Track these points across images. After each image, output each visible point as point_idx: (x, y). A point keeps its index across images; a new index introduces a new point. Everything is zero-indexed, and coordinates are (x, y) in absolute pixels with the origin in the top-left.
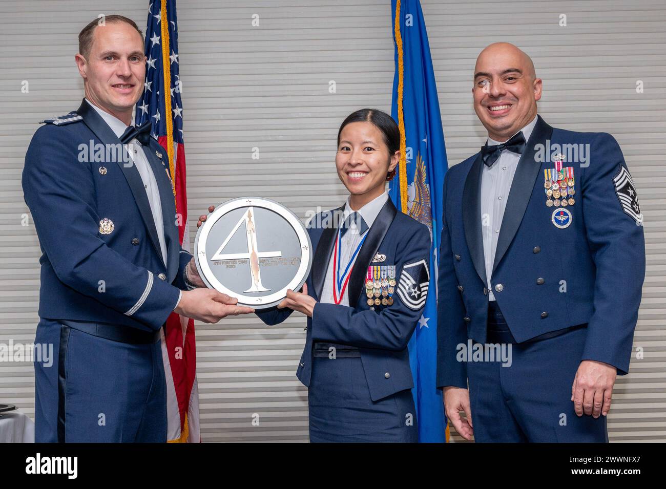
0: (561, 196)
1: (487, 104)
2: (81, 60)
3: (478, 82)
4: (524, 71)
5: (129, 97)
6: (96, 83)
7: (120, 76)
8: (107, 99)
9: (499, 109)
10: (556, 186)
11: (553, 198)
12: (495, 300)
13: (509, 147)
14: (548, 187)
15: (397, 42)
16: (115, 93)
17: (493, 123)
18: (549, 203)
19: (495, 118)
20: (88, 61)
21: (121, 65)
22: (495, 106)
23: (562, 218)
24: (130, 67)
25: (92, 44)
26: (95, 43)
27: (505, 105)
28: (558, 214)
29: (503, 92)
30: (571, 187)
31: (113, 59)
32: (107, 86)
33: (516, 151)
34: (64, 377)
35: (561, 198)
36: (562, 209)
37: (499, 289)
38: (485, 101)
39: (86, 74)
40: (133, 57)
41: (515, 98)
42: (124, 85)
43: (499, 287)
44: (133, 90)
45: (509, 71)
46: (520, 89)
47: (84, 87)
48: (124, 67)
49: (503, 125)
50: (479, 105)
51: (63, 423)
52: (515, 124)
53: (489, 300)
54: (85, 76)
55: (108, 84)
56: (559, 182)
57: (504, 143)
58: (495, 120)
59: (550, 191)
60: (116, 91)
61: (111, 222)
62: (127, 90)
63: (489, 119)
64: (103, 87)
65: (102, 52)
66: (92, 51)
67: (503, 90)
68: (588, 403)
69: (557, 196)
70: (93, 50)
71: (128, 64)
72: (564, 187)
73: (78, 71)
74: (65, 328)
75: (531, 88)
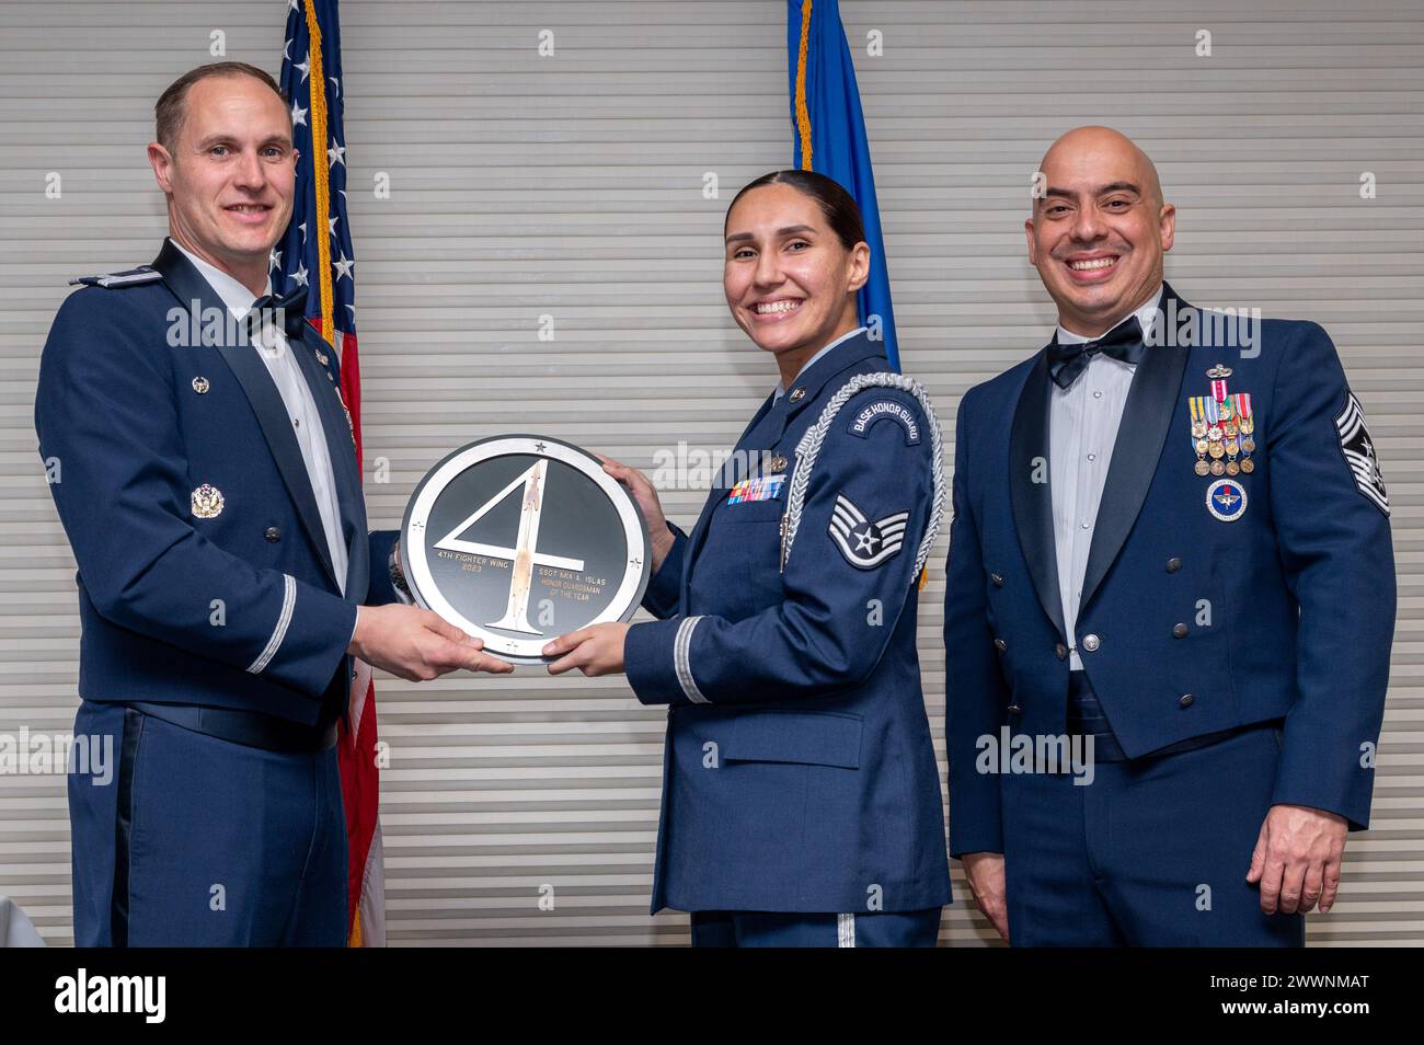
0: (1226, 454)
1: (1066, 255)
2: (161, 154)
3: (1047, 208)
4: (1144, 187)
5: (261, 230)
6: (190, 201)
7: (242, 188)
8: (216, 236)
9: (1092, 267)
10: (1215, 434)
11: (1209, 458)
12: (1082, 668)
13: (1106, 347)
14: (1200, 436)
15: (800, 128)
16: (231, 223)
17: (1077, 295)
18: (1201, 468)
19: (1082, 286)
20: (174, 156)
21: (244, 163)
22: (1084, 260)
23: (1227, 501)
24: (262, 170)
25: (185, 119)
26: (188, 118)
27: (1104, 257)
28: (1219, 491)
29: (1103, 231)
30: (1248, 436)
31: (226, 152)
32: (213, 209)
33: (1123, 357)
34: (128, 818)
35: (1225, 459)
36: (1227, 482)
37: (1092, 645)
38: (1063, 249)
39: (171, 185)
40: (268, 148)
41: (1125, 244)
42: (250, 207)
43: (1091, 640)
44: (268, 216)
45: (1114, 187)
46: (1137, 226)
47: (166, 211)
48: (249, 167)
49: (1099, 300)
50: (1047, 256)
51: (124, 914)
52: (1124, 299)
53: (1072, 669)
54: (169, 189)
55: (217, 203)
56: (1221, 424)
57: (1098, 339)
58: (1083, 290)
59: (1202, 442)
60: (232, 219)
61: (218, 494)
62: (257, 217)
63: (1068, 287)
64: (206, 210)
65: (204, 137)
66: (182, 137)
67: (1102, 226)
68: (1292, 891)
69: (1217, 453)
70: (184, 134)
71: (258, 161)
72: (1232, 434)
73: (154, 177)
74: (133, 715)
75: (1156, 225)
